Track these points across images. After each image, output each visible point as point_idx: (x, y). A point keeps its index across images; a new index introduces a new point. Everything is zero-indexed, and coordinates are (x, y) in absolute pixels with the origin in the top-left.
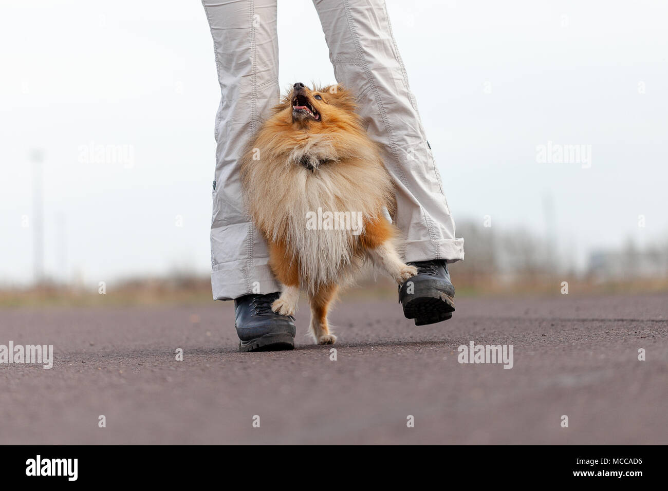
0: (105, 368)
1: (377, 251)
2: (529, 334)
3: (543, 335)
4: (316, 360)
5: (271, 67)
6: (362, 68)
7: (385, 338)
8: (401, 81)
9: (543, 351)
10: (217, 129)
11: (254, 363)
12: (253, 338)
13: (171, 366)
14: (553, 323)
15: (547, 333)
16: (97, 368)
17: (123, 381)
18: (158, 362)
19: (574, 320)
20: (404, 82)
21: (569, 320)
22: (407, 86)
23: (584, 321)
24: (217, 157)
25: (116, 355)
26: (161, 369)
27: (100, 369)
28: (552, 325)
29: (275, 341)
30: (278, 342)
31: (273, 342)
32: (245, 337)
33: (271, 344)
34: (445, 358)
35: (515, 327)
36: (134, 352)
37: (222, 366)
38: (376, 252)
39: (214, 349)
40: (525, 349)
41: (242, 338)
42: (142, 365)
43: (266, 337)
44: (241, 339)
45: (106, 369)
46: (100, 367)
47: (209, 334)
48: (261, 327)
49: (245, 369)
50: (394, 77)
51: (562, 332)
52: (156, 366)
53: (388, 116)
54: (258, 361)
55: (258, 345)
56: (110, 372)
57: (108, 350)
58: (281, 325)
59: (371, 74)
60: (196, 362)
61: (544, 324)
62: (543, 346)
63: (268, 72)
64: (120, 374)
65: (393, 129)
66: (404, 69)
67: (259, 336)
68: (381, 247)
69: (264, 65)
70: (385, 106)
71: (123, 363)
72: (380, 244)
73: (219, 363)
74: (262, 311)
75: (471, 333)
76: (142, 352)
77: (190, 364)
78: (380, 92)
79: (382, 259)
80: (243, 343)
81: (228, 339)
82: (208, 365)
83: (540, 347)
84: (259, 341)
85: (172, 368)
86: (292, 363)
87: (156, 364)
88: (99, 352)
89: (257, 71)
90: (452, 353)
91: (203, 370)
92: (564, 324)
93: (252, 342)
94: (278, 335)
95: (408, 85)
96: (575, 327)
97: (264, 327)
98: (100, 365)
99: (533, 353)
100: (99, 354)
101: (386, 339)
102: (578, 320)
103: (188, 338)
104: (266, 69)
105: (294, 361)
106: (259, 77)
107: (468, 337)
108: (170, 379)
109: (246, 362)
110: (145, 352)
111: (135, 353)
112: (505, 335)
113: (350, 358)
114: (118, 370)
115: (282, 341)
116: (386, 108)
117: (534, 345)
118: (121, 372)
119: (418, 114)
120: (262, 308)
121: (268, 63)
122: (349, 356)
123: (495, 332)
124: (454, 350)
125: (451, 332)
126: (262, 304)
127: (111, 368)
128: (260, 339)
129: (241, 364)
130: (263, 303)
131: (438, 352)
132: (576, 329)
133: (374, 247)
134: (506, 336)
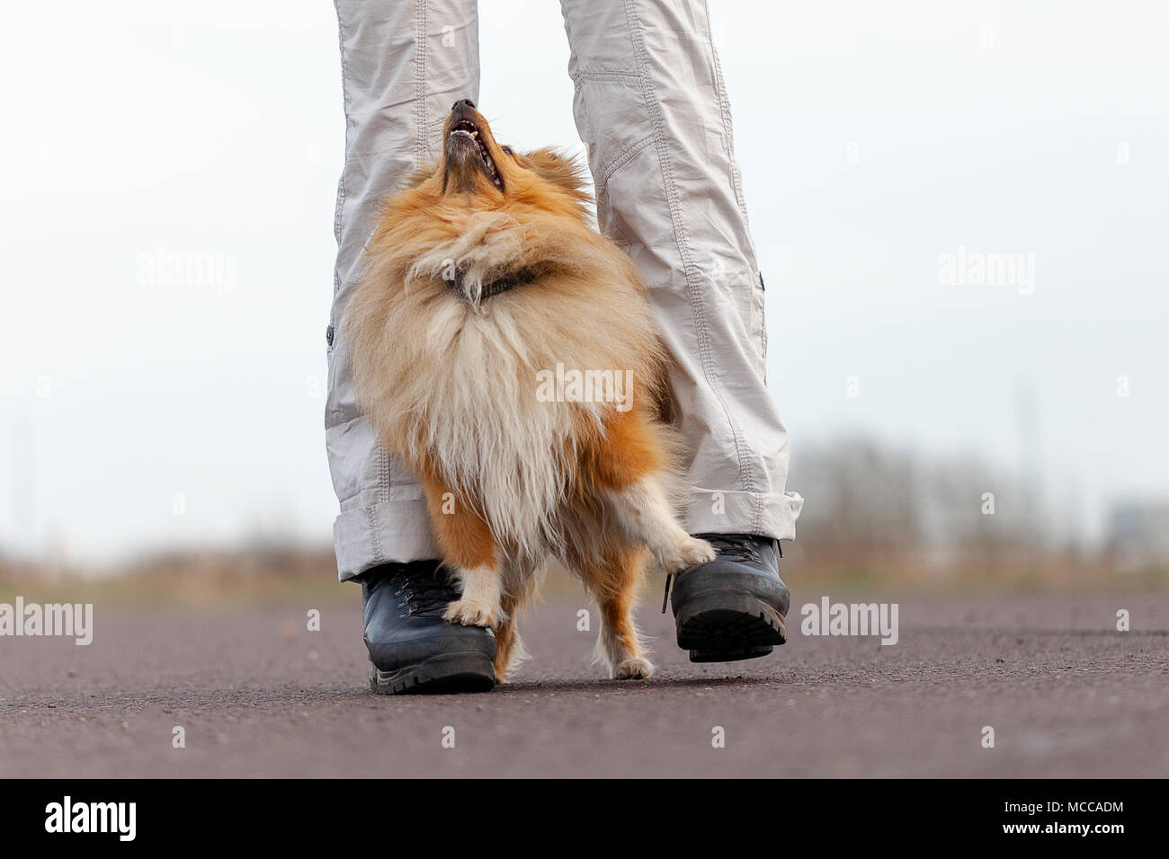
0: (95, 717)
1: (628, 496)
2: (970, 659)
3: (998, 661)
4: (528, 704)
5: (460, 83)
6: (641, 93)
7: (674, 664)
8: (719, 136)
9: (995, 690)
10: (338, 216)
11: (400, 710)
12: (407, 663)
13: (229, 714)
14: (1022, 638)
15: (1007, 657)
16: (77, 719)
17: (127, 741)
18: (204, 707)
19: (1064, 633)
20: (724, 140)
21: (1055, 633)
22: (729, 150)
23: (1084, 634)
24: (337, 275)
25: (119, 694)
26: (209, 720)
27: (83, 719)
28: (1020, 642)
29: (452, 670)
30: (459, 672)
31: (449, 673)
32: (387, 662)
33: (445, 678)
34: (791, 702)
35: (943, 646)
36: (157, 688)
37: (334, 715)
38: (624, 498)
39: (321, 684)
40: (959, 685)
41: (380, 663)
42: (171, 712)
43: (431, 662)
44: (378, 667)
45: (94, 720)
46: (83, 716)
47: (314, 656)
48: (421, 640)
49: (379, 719)
50: (706, 125)
51: (1038, 654)
52: (198, 715)
53: (681, 206)
54: (409, 705)
55: (416, 679)
56: (103, 725)
57: (103, 686)
58: (467, 636)
59: (658, 109)
60: (283, 707)
61: (1004, 639)
62: (995, 680)
63: (452, 94)
64: (122, 729)
65: (689, 236)
66: (728, 112)
67: (418, 660)
68: (636, 488)
69: (446, 78)
70: (678, 182)
71: (131, 710)
72: (631, 481)
73: (329, 710)
74: (425, 606)
75: (852, 657)
76: (173, 688)
77: (270, 712)
78: (673, 153)
79: (638, 513)
80: (383, 677)
81: (352, 665)
82: (305, 714)
83: (989, 682)
84: (420, 671)
85: (231, 718)
86: (479, 709)
87: (198, 712)
88: (86, 688)
89: (428, 92)
90: (808, 693)
91: (293, 722)
92: (1042, 639)
93: (402, 674)
94: (461, 657)
95: (732, 147)
96: (1068, 645)
97: (428, 639)
98: (84, 712)
99: (972, 694)
100: (85, 692)
101: (676, 666)
102: (1074, 633)
103: (270, 664)
104: (451, 87)
105: (481, 706)
106: (431, 104)
107: (844, 664)
108: (223, 738)
109: (383, 708)
110: (180, 689)
111: (159, 690)
112: (920, 660)
113: (598, 702)
114: (121, 722)
115: (469, 671)
116: (679, 187)
117: (976, 679)
118: (125, 725)
119: (745, 212)
120: (423, 600)
121: (454, 74)
122: (597, 698)
123: (900, 654)
124: (813, 688)
125: (811, 654)
126: (422, 592)
127: (106, 718)
128: (421, 666)
129: (374, 711)
130: (426, 590)
131: (779, 691)
132: (1067, 649)
133: (620, 487)
134: (921, 663)
